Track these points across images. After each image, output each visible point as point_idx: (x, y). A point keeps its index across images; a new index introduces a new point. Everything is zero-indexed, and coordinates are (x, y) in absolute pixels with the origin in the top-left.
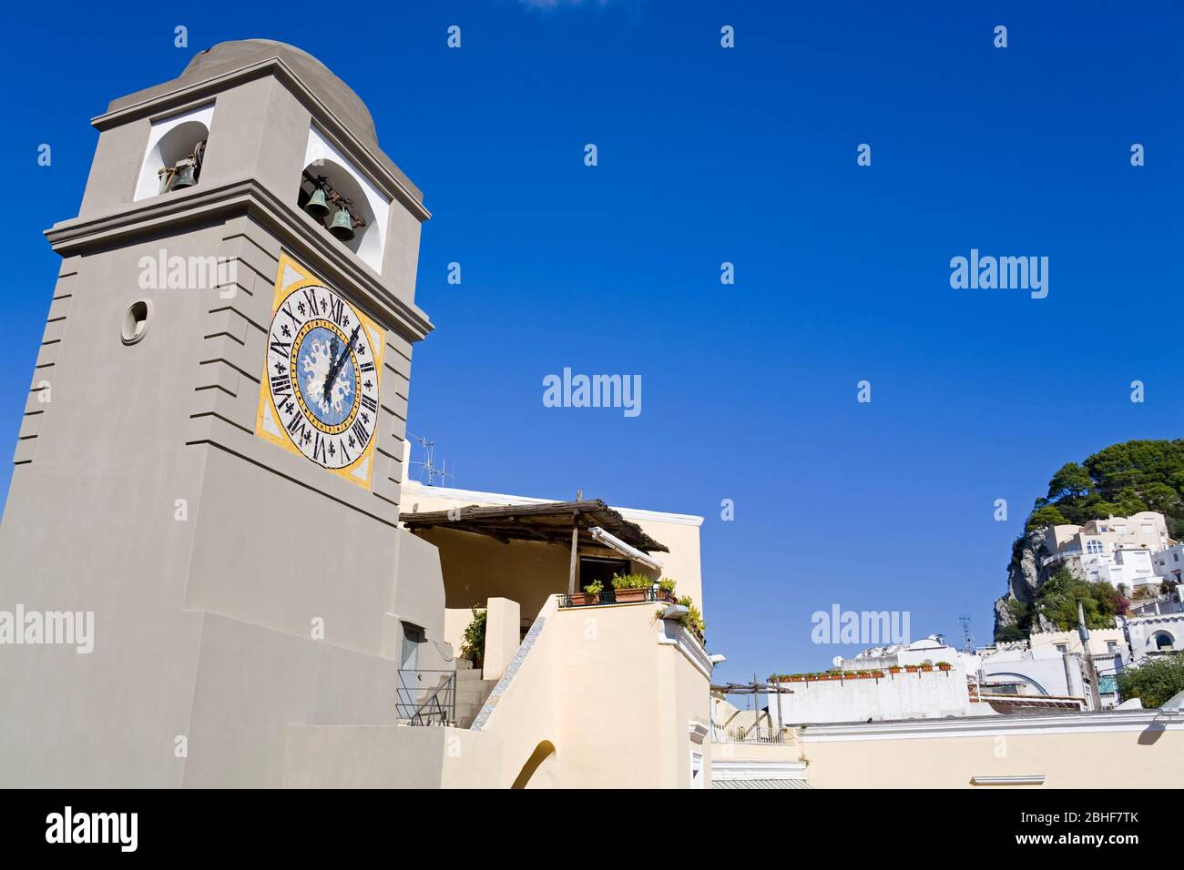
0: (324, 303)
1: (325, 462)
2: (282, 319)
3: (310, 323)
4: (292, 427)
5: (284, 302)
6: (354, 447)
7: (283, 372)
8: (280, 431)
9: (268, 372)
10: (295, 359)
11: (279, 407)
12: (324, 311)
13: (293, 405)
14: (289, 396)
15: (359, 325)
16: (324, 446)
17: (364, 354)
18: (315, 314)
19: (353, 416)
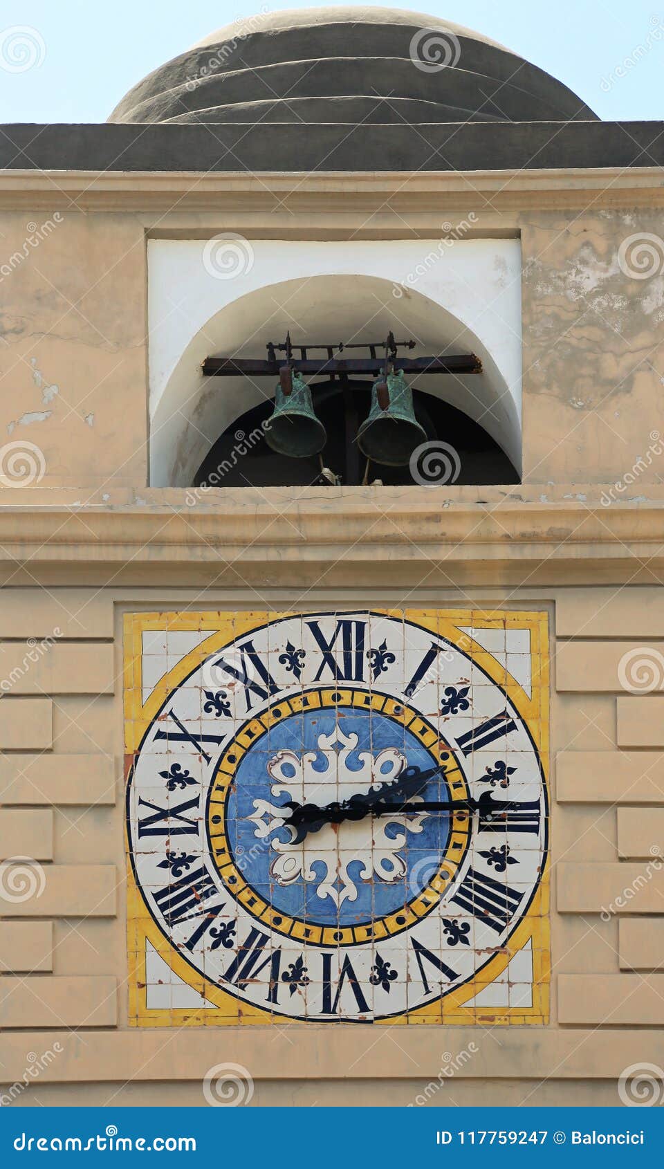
0: (293, 657)
2: (159, 756)
3: (251, 726)
4: (240, 972)
5: (156, 717)
6: (465, 941)
7: (188, 868)
8: (203, 994)
9: (141, 889)
10: (221, 825)
11: (190, 945)
12: (297, 673)
13: (232, 924)
14: (216, 910)
15: (435, 646)
16: (352, 976)
17: (465, 706)
18: (265, 696)
19: (452, 872)
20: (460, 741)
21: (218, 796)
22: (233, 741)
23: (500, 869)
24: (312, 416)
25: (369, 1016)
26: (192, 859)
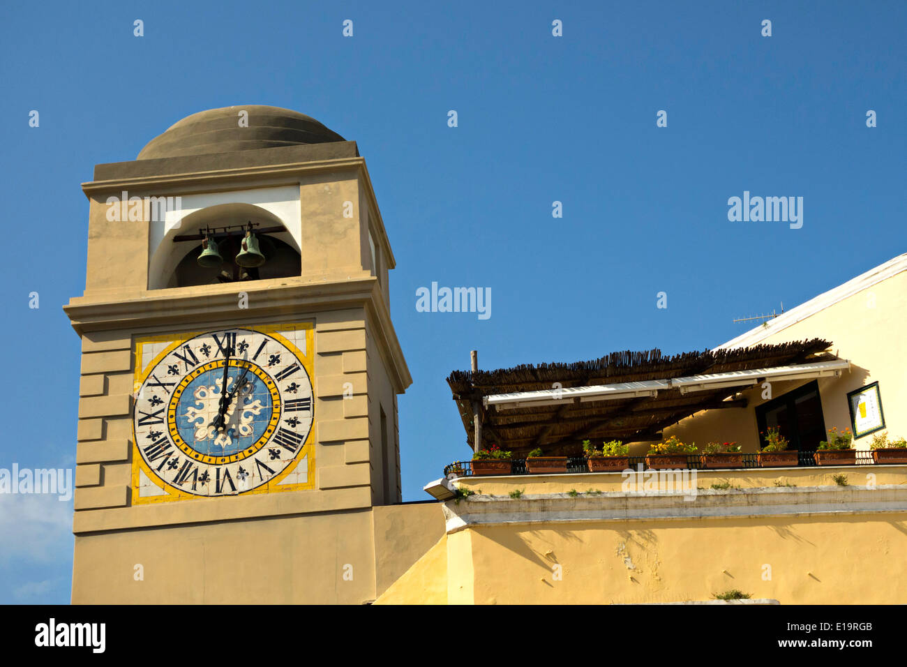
0: (206, 349)
1: (234, 489)
2: (148, 393)
4: (180, 479)
5: (148, 377)
6: (279, 457)
7: (159, 437)
8: (164, 489)
9: (138, 448)
10: (174, 418)
11: (159, 469)
12: (207, 355)
13: (177, 459)
14: (170, 454)
15: (266, 339)
16: (229, 476)
17: (278, 362)
18: (193, 365)
19: (273, 429)
20: (276, 376)
21: (173, 407)
22: (180, 384)
23: (293, 426)
24: (218, 255)
25: (236, 492)
26: (161, 433)
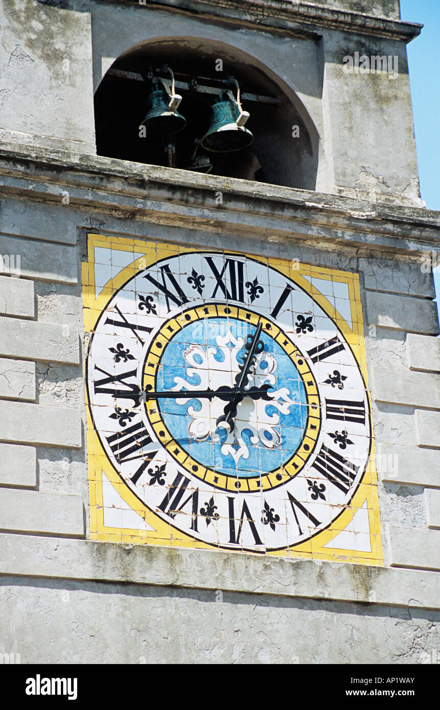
0: (196, 280)
1: (258, 541)
2: (108, 336)
3: (171, 324)
4: (170, 505)
5: (106, 308)
6: (323, 497)
7: (130, 421)
8: (144, 519)
9: (97, 433)
11: (135, 479)
12: (200, 291)
13: (163, 467)
14: (152, 455)
15: (288, 286)
16: (249, 516)
17: (311, 329)
18: (179, 304)
19: (311, 444)
20: (310, 353)
21: (150, 370)
22: (158, 333)
23: (343, 447)
25: (262, 548)
26: (133, 414)
